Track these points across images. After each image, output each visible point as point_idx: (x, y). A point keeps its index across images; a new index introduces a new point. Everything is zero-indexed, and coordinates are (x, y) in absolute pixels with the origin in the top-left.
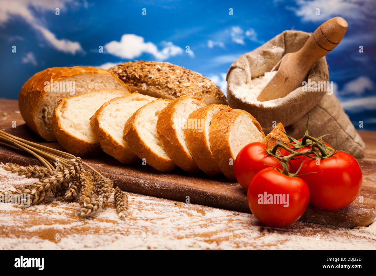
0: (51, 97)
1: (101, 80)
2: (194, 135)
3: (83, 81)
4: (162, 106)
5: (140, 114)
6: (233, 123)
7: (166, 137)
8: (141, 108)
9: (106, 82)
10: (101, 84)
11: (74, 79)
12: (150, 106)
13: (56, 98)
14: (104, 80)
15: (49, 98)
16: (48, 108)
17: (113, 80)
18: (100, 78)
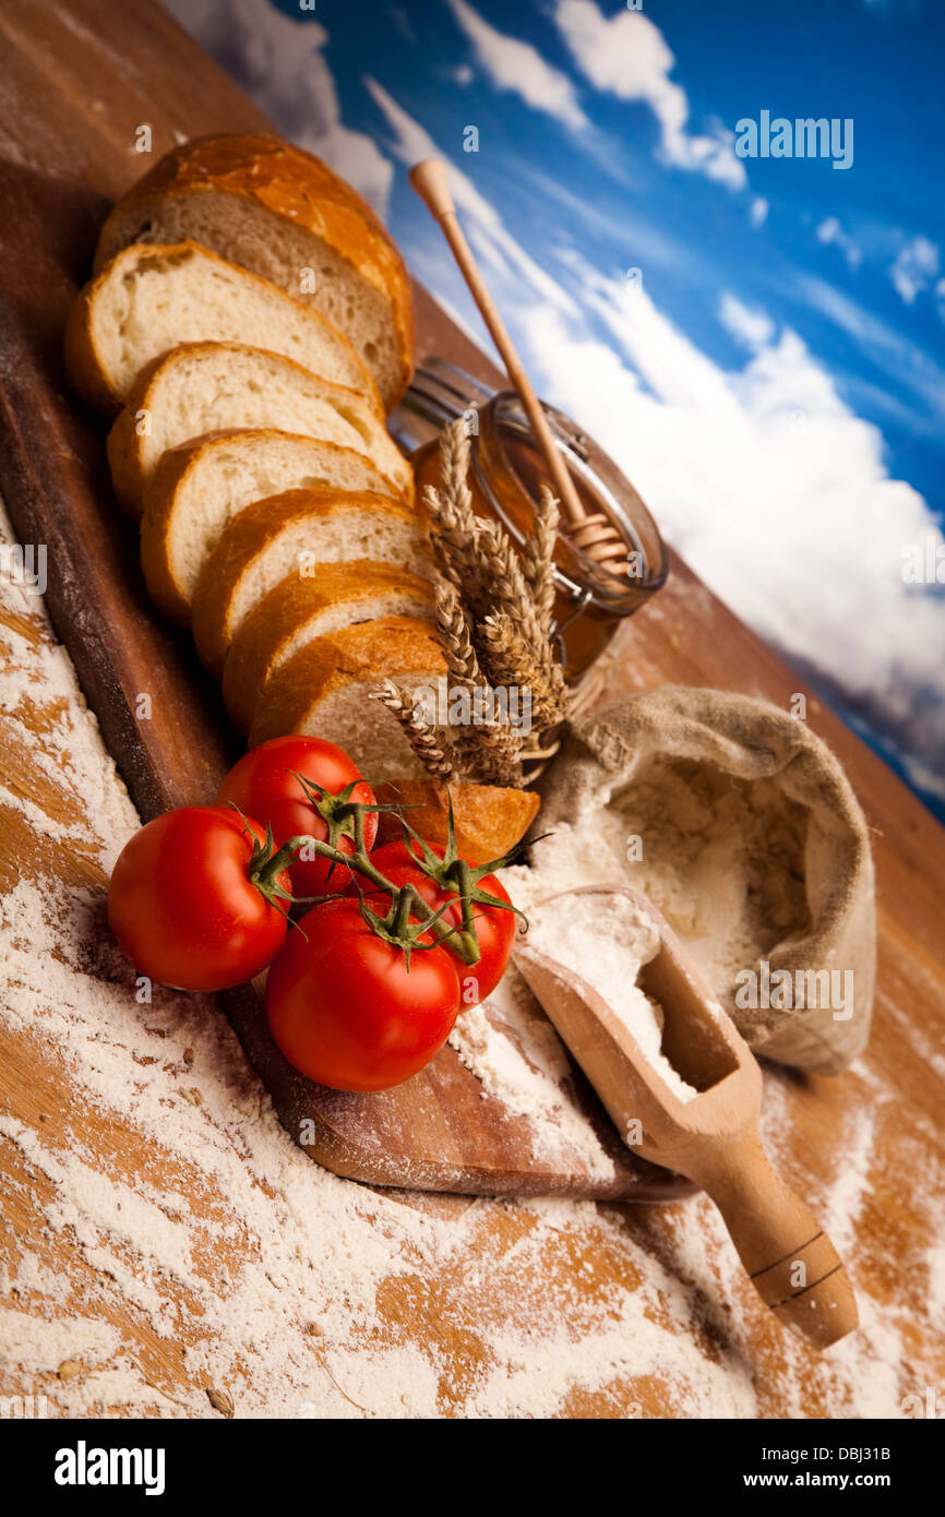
0: (184, 213)
1: (353, 292)
2: (285, 605)
3: (301, 252)
4: (350, 480)
5: (258, 443)
6: (391, 671)
7: (232, 545)
8: (282, 433)
9: (360, 307)
10: (343, 300)
11: (279, 226)
12: (316, 450)
13: (197, 227)
14: (361, 298)
15: (179, 210)
16: (158, 231)
17: (383, 319)
18: (354, 284)
